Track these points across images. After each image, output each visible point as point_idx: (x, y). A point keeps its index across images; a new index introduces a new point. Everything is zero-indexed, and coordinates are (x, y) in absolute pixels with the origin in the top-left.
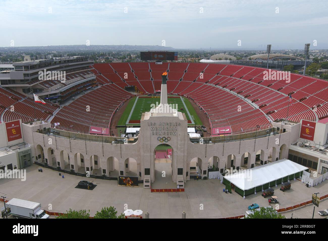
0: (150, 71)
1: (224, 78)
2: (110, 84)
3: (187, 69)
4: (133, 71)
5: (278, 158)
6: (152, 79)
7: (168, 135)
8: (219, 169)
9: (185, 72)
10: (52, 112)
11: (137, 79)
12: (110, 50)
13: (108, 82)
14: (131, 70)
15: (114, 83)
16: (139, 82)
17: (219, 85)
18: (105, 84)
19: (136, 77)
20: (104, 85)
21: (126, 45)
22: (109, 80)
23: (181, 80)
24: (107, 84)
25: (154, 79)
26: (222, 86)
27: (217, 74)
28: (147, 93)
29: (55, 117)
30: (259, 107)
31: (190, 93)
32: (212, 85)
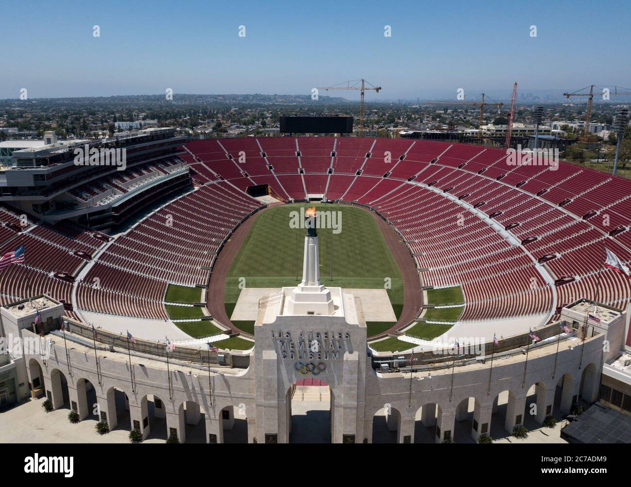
0: (299, 154)
1: (446, 171)
2: (218, 183)
3: (370, 151)
4: (264, 155)
5: (576, 396)
6: (302, 172)
7: (319, 358)
8: (440, 430)
9: (368, 156)
10: (89, 254)
11: (273, 172)
12: (226, 104)
13: (214, 178)
14: (261, 153)
15: (226, 181)
16: (276, 178)
17: (436, 186)
18: (208, 181)
19: (271, 168)
20: (205, 185)
21: (257, 94)
22: (215, 174)
23: (358, 173)
24: (211, 182)
25: (306, 171)
26: (441, 189)
27: (433, 162)
28: (290, 199)
29: (96, 263)
30: (521, 242)
31: (377, 202)
32: (420, 185)
